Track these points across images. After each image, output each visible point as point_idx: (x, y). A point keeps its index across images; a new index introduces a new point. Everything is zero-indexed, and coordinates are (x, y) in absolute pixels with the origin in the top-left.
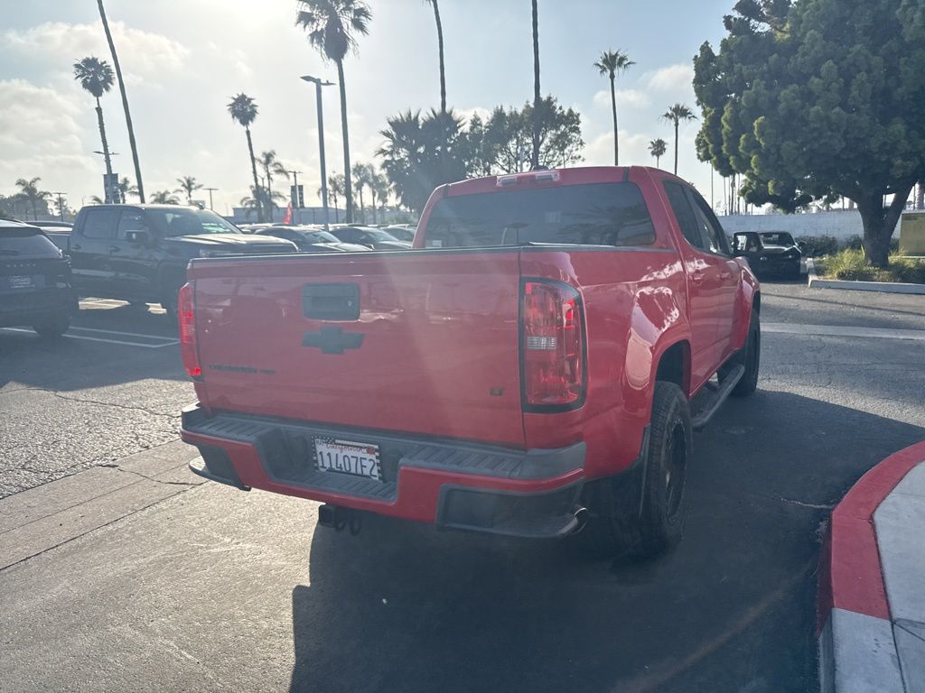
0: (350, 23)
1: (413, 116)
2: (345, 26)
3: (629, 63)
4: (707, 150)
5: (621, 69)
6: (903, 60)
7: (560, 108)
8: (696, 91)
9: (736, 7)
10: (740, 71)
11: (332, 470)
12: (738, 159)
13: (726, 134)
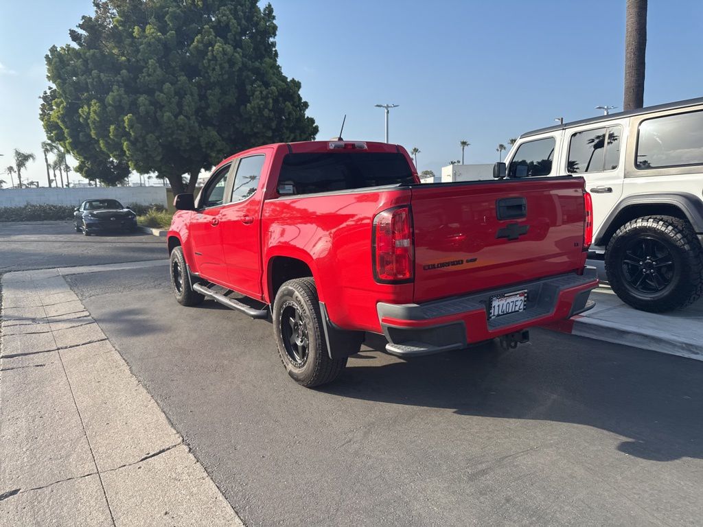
6: (209, 91)
9: (81, 26)
10: (99, 77)
11: (499, 315)
12: (107, 144)
13: (94, 123)
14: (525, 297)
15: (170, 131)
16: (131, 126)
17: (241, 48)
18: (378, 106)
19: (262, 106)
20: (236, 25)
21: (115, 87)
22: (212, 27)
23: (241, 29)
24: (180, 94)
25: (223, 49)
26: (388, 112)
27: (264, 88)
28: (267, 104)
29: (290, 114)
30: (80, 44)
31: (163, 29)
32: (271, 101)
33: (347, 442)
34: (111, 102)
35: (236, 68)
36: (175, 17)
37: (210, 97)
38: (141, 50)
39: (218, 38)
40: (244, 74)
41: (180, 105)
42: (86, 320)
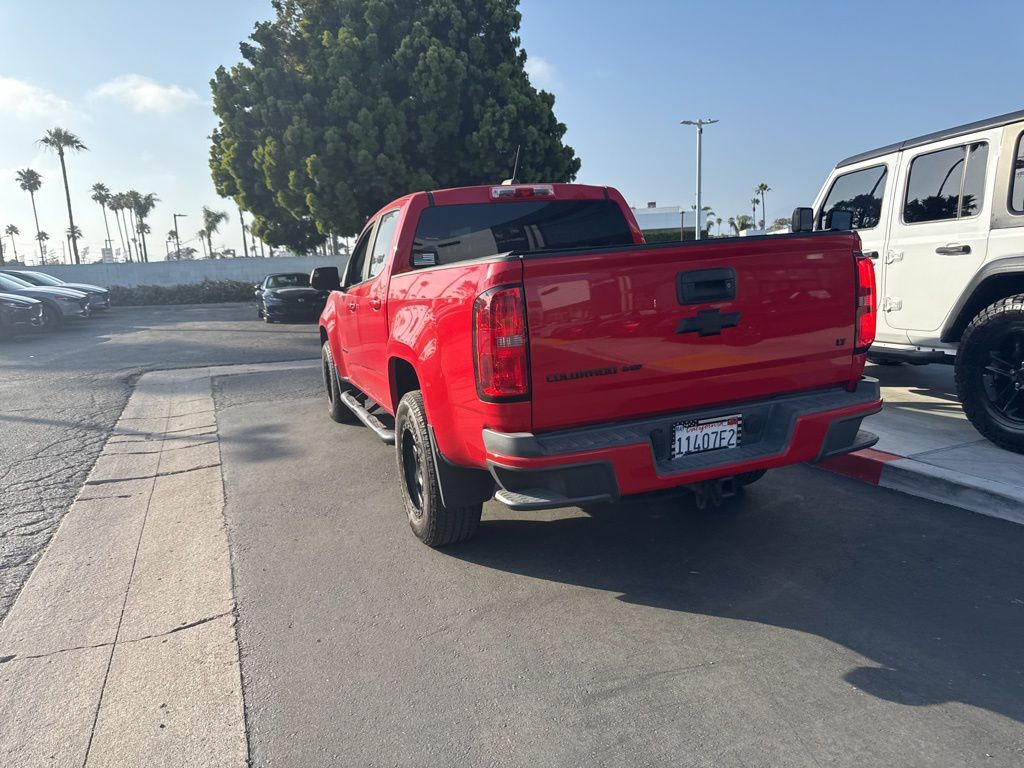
4: (234, 184)
6: (421, 117)
9: (254, 37)
10: (275, 105)
11: (689, 453)
12: (287, 198)
13: (269, 169)
14: (739, 426)
15: (366, 177)
16: (316, 172)
17: (468, 52)
18: (684, 123)
19: (493, 134)
20: (460, 18)
21: (296, 118)
22: (428, 24)
23: (468, 22)
24: (381, 123)
25: (439, 53)
26: (701, 131)
27: (498, 107)
28: (501, 131)
29: (534, 143)
30: (253, 62)
31: (361, 33)
32: (506, 126)
33: (441, 630)
34: (290, 139)
35: (459, 81)
36: (377, 13)
37: (423, 126)
38: (331, 64)
39: (434, 39)
40: (472, 88)
41: (381, 138)
42: (208, 438)
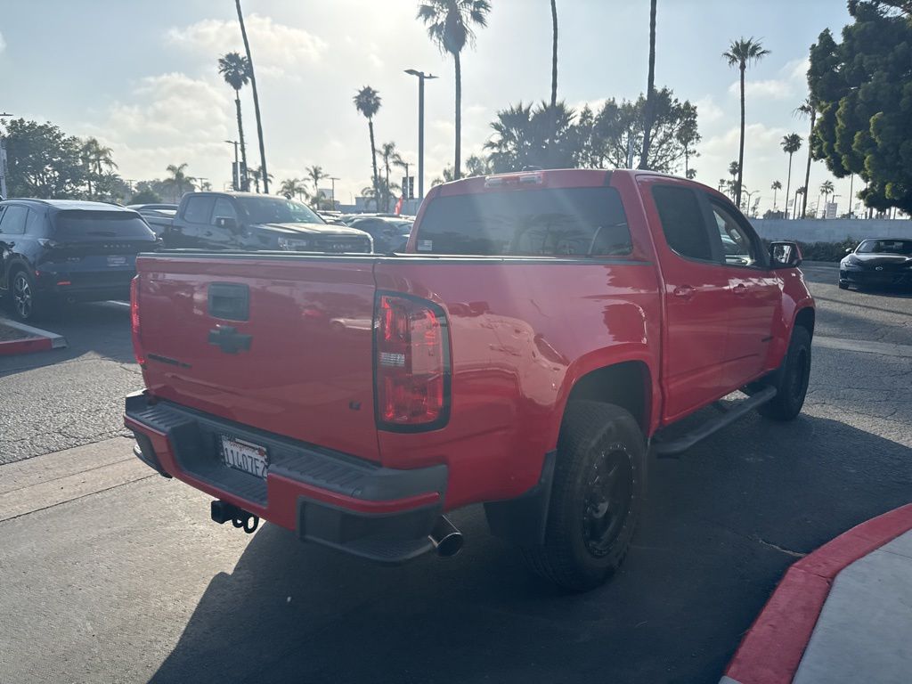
0: (469, 15)
1: (524, 108)
2: (464, 19)
3: (763, 53)
4: (821, 148)
5: (753, 59)
7: (676, 101)
8: (810, 83)
11: (234, 466)
14: (266, 460)
16: (878, 131)
